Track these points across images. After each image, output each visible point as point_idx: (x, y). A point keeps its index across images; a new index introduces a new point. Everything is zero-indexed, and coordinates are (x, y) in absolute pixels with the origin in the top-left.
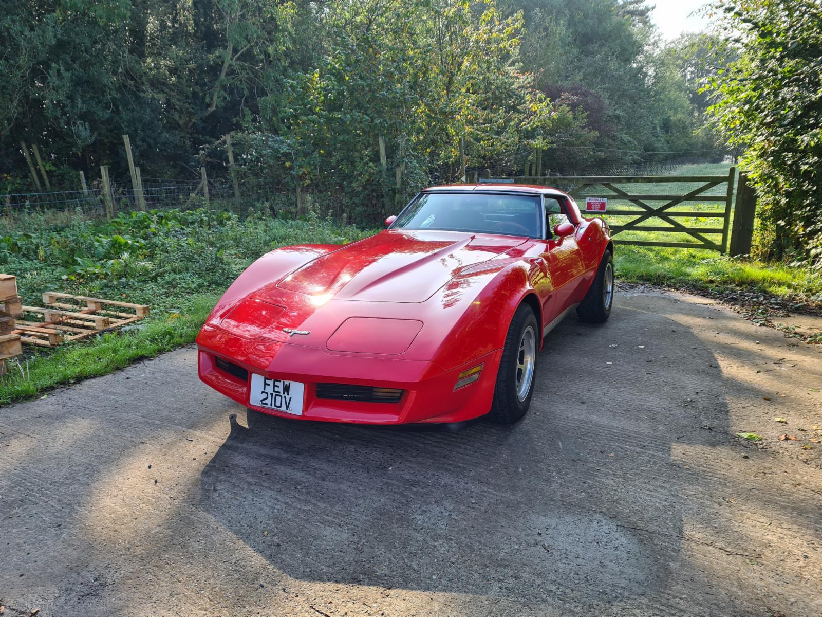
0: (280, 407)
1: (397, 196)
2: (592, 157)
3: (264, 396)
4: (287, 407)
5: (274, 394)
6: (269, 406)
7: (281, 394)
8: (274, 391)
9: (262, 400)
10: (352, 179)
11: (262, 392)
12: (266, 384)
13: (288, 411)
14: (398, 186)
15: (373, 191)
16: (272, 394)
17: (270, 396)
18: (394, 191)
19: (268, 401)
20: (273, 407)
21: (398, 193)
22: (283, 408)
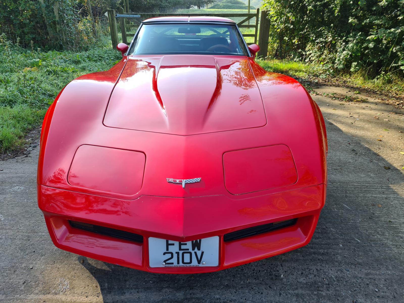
0: (191, 262)
1: (58, 26)
2: (149, 3)
3: (169, 256)
4: (199, 262)
5: (181, 252)
6: (175, 264)
7: (191, 250)
8: (180, 249)
9: (165, 261)
10: (17, 14)
11: (164, 254)
12: (168, 245)
13: (201, 265)
14: (57, 19)
15: (37, 23)
16: (178, 253)
17: (175, 256)
18: (54, 22)
19: (174, 260)
20: (181, 264)
21: (58, 24)
22: (195, 263)
